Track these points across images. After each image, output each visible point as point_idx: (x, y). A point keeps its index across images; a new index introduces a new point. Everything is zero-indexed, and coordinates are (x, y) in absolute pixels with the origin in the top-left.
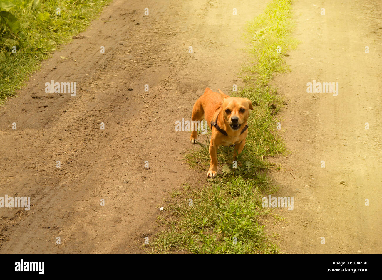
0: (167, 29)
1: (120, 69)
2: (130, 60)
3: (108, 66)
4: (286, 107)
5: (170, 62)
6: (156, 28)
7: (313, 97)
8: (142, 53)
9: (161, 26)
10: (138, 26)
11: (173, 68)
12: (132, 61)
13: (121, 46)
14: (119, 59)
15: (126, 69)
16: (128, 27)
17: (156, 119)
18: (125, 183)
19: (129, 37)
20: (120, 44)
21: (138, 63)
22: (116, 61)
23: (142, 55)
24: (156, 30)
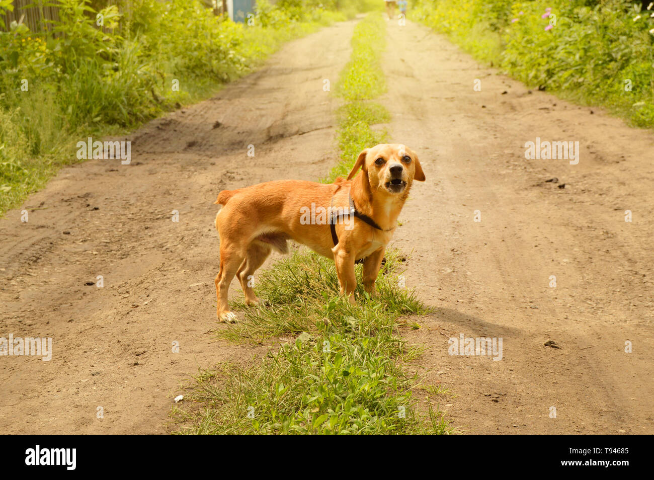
0: (152, 213)
1: (66, 262)
2: (86, 251)
3: (43, 259)
4: (404, 263)
5: (164, 248)
6: (132, 212)
7: (453, 250)
8: (109, 241)
9: (140, 210)
10: (97, 211)
11: (171, 253)
12: (90, 252)
13: (67, 235)
14: (65, 251)
15: (78, 263)
16: (78, 213)
17: (146, 303)
18: (93, 375)
19: (80, 225)
20: (65, 233)
21: (101, 254)
22: (57, 253)
23: (107, 244)
24: (130, 215)
